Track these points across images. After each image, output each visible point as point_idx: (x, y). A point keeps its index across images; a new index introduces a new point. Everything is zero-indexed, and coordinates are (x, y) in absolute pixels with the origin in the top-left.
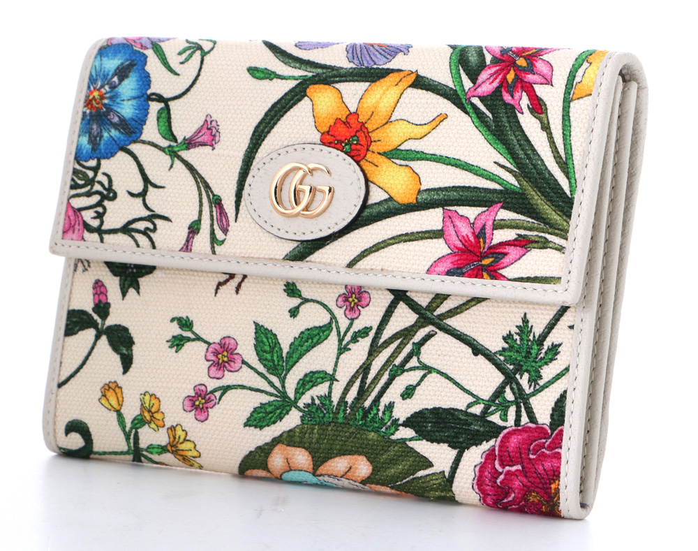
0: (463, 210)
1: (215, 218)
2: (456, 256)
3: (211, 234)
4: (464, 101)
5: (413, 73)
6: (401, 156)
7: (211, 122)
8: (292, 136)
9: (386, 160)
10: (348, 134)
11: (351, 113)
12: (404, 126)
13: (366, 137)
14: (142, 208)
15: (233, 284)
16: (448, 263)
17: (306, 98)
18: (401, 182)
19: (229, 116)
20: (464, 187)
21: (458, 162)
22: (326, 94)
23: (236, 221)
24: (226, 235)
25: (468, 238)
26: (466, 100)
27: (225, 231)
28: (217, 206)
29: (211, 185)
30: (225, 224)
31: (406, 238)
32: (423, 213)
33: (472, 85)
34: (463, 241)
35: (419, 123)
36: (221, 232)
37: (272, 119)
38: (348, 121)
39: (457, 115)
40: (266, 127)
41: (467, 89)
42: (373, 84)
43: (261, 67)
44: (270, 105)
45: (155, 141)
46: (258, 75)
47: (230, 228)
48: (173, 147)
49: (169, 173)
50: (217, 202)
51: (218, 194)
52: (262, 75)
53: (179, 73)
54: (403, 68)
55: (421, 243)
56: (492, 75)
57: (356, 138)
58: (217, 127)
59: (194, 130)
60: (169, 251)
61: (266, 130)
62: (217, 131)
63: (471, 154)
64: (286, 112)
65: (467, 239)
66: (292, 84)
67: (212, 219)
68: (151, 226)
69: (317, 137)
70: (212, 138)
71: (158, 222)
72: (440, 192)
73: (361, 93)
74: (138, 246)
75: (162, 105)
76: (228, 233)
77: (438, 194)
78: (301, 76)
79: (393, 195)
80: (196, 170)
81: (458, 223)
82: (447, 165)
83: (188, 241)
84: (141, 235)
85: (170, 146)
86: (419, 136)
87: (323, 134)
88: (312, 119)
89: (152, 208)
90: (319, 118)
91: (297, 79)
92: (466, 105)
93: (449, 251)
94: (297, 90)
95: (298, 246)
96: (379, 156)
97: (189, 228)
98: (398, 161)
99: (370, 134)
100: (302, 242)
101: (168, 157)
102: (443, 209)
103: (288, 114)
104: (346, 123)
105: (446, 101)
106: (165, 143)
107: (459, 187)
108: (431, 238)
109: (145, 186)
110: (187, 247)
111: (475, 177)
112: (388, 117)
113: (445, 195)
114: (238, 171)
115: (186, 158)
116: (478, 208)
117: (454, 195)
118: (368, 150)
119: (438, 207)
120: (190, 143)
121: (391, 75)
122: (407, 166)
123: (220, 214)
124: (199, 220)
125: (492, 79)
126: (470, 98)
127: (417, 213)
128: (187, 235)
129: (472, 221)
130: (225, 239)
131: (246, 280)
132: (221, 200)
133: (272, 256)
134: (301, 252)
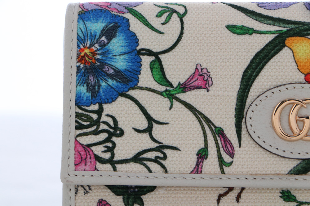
1: (220, 145)
3: (219, 158)
7: (202, 69)
8: (279, 77)
14: (150, 141)
15: (233, 195)
17: (286, 48)
19: (219, 64)
22: (303, 44)
23: (240, 147)
24: (233, 158)
27: (232, 155)
28: (220, 136)
29: (212, 120)
30: (230, 149)
36: (228, 156)
37: (257, 66)
40: (253, 72)
43: (238, 25)
44: (254, 54)
45: (152, 87)
46: (238, 31)
47: (236, 153)
48: (170, 91)
49: (170, 112)
50: (219, 133)
51: (220, 126)
52: (242, 31)
53: (163, 32)
58: (208, 74)
59: (187, 77)
60: (180, 173)
61: (254, 74)
62: (209, 77)
64: (270, 59)
66: (271, 37)
67: (218, 147)
68: (162, 156)
69: (302, 78)
70: (205, 82)
71: (166, 151)
74: (150, 171)
75: (153, 58)
76: (235, 156)
78: (277, 31)
80: (195, 109)
83: (197, 165)
84: (152, 163)
85: (166, 90)
87: (306, 75)
88: (294, 64)
89: (160, 140)
90: (300, 63)
91: (274, 33)
94: (277, 41)
95: (300, 163)
97: (197, 155)
100: (304, 160)
101: (166, 99)
103: (272, 60)
106: (162, 88)
109: (149, 124)
110: (198, 169)
114: (235, 107)
115: (183, 99)
120: (185, 87)
123: (224, 141)
124: (206, 148)
128: (196, 160)
130: (232, 162)
131: (244, 191)
132: (223, 131)
133: (278, 172)
134: (303, 167)
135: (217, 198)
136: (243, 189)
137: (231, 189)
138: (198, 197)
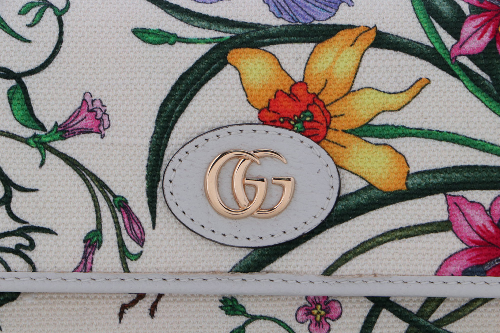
0: (473, 195)
1: (122, 225)
2: (474, 250)
3: (119, 247)
4: (449, 62)
5: (370, 29)
6: (376, 133)
7: (93, 101)
8: (218, 114)
9: (356, 139)
10: (297, 109)
11: (296, 83)
12: (373, 96)
13: (323, 112)
14: (8, 219)
15: (144, 306)
16: (465, 260)
17: (229, 66)
18: (384, 165)
19: (120, 92)
20: (469, 167)
21: (456, 137)
22: (257, 61)
23: (154, 227)
24: (142, 246)
25: (487, 229)
26: (452, 60)
27: (141, 241)
28: (123, 210)
29: (108, 184)
30: (138, 232)
31: (403, 233)
32: (419, 201)
33: (455, 41)
34: (480, 232)
35: (393, 91)
36: (134, 244)
37: (183, 96)
38: (295, 92)
39: (443, 78)
40: (177, 105)
41: (449, 46)
42: (320, 45)
43: (152, 28)
44: (177, 77)
45: (11, 130)
46: (151, 38)
47: (147, 238)
48: (40, 137)
49: (41, 172)
50: (121, 205)
51: (122, 194)
52: (158, 39)
53: (30, 39)
54: (356, 24)
55: (424, 238)
56: (478, 28)
57: (308, 114)
58: (103, 109)
59: (68, 114)
60: (56, 272)
61: (178, 109)
62: (105, 113)
63: (472, 126)
64: (202, 85)
65: (484, 229)
66: (204, 49)
67: (118, 228)
68: (25, 242)
69: (254, 115)
70: (99, 122)
71: (34, 235)
72: (438, 175)
73: (305, 57)
74: (8, 269)
75: (13, 83)
76: (145, 243)
77: (435, 177)
78: (214, 39)
79: (373, 181)
80: (82, 166)
81: (469, 211)
82: (441, 140)
83: (85, 257)
84: (12, 254)
85: (35, 136)
86: (396, 107)
87: (260, 111)
88: (242, 92)
89: (23, 218)
90: (252, 91)
91: (210, 43)
92: (452, 66)
93: (465, 246)
94: (215, 56)
95: (250, 254)
96: (346, 135)
97: (85, 241)
98: (373, 140)
99: (329, 108)
100: (256, 248)
101: (35, 151)
102: (446, 195)
103: (206, 87)
104: (292, 95)
105: (425, 63)
106: (28, 133)
107: (462, 167)
108: (436, 231)
109: (6, 190)
110: (85, 265)
111: (482, 153)
112: (349, 86)
113: (444, 178)
114: (146, 162)
115: (62, 151)
116: (494, 191)
117: (457, 176)
118: (328, 127)
119: (438, 193)
120: (65, 131)
121: (342, 33)
122: (385, 145)
123: (129, 219)
124: (99, 230)
125: (480, 33)
126: (456, 58)
127: (410, 202)
128: (83, 250)
129: (487, 207)
130: (142, 252)
131: (163, 299)
132: (127, 202)
133: (214, 269)
134: (255, 261)
135: (118, 310)
136: (160, 296)
137: (141, 296)
138: (88, 309)
